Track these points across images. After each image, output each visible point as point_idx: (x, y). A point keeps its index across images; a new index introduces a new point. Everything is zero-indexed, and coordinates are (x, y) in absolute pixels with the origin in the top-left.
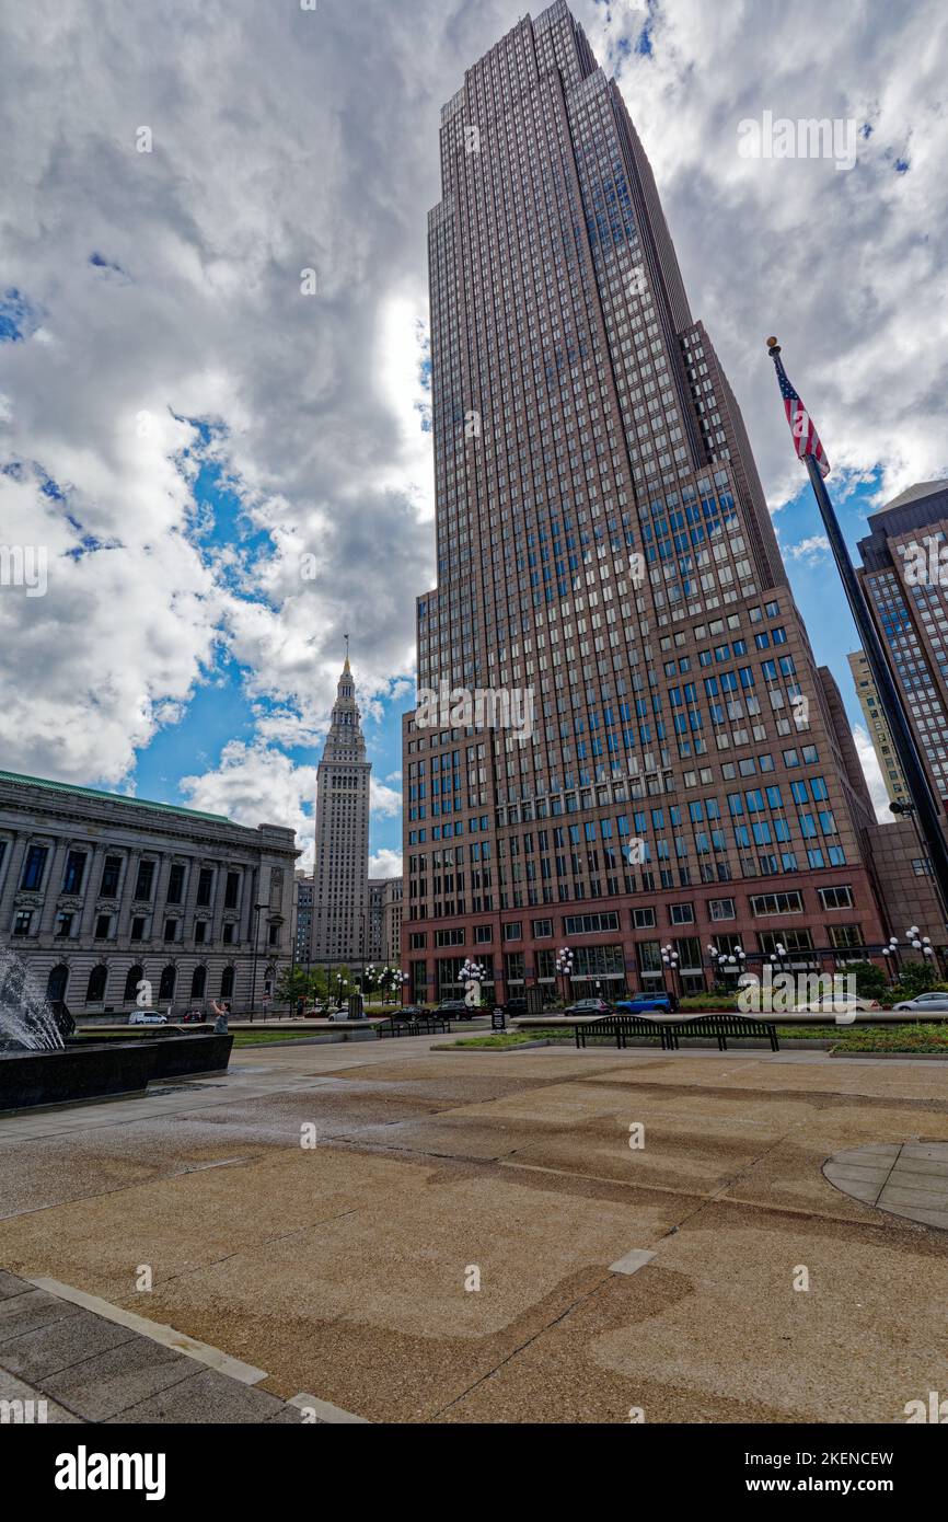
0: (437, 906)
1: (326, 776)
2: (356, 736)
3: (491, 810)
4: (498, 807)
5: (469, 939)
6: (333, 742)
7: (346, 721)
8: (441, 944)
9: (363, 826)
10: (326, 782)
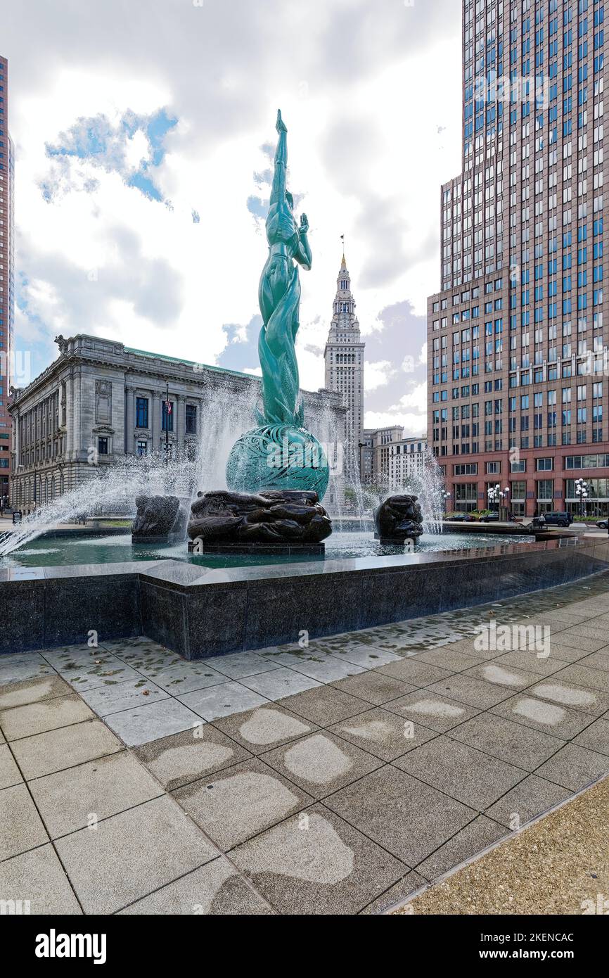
0: (455, 448)
1: (332, 354)
2: (353, 322)
3: (506, 374)
4: (511, 372)
5: (481, 471)
6: (336, 328)
7: (345, 310)
8: (457, 473)
9: (359, 392)
10: (332, 359)
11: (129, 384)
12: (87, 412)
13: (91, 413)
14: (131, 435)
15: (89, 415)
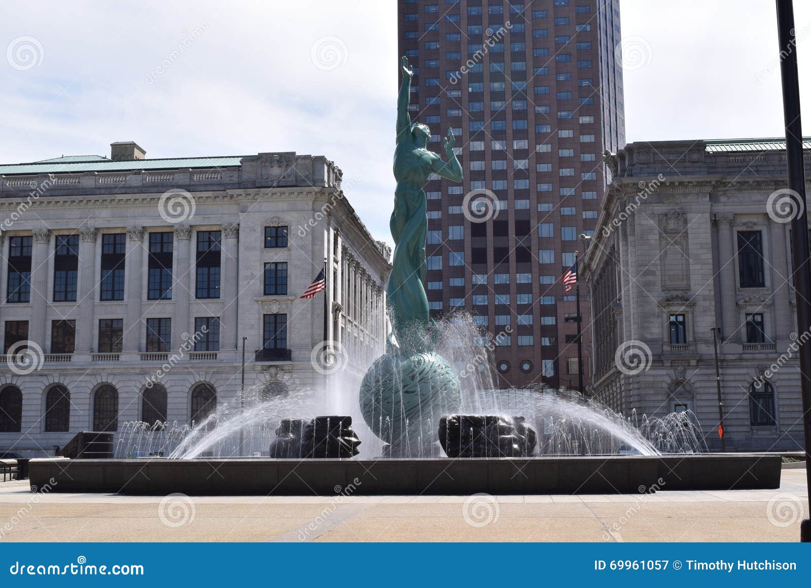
11: (719, 208)
12: (647, 273)
13: (653, 273)
14: (728, 303)
15: (651, 278)
